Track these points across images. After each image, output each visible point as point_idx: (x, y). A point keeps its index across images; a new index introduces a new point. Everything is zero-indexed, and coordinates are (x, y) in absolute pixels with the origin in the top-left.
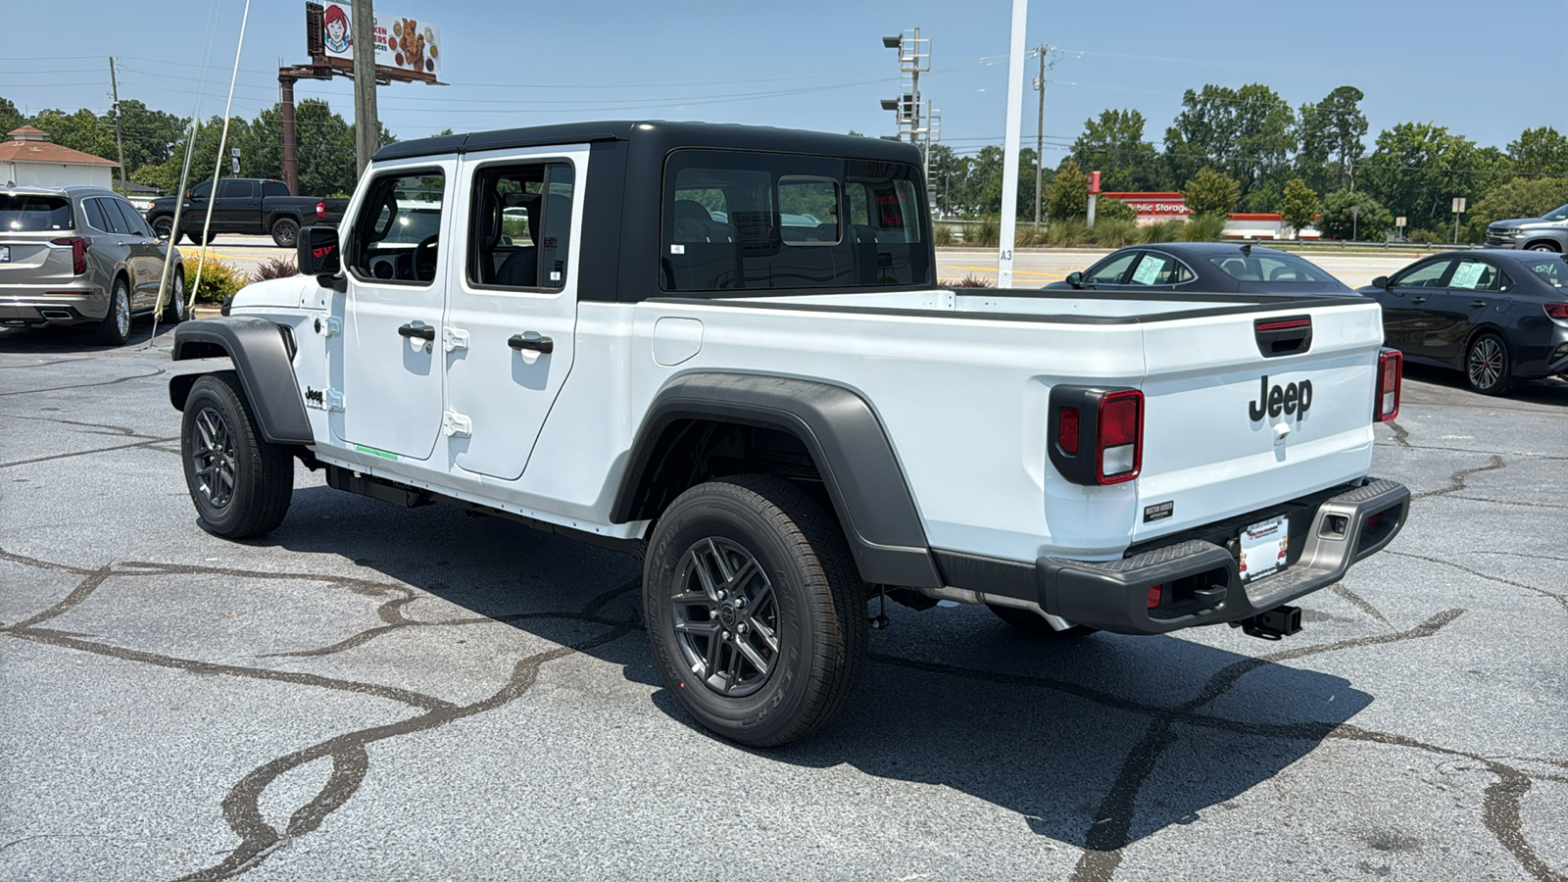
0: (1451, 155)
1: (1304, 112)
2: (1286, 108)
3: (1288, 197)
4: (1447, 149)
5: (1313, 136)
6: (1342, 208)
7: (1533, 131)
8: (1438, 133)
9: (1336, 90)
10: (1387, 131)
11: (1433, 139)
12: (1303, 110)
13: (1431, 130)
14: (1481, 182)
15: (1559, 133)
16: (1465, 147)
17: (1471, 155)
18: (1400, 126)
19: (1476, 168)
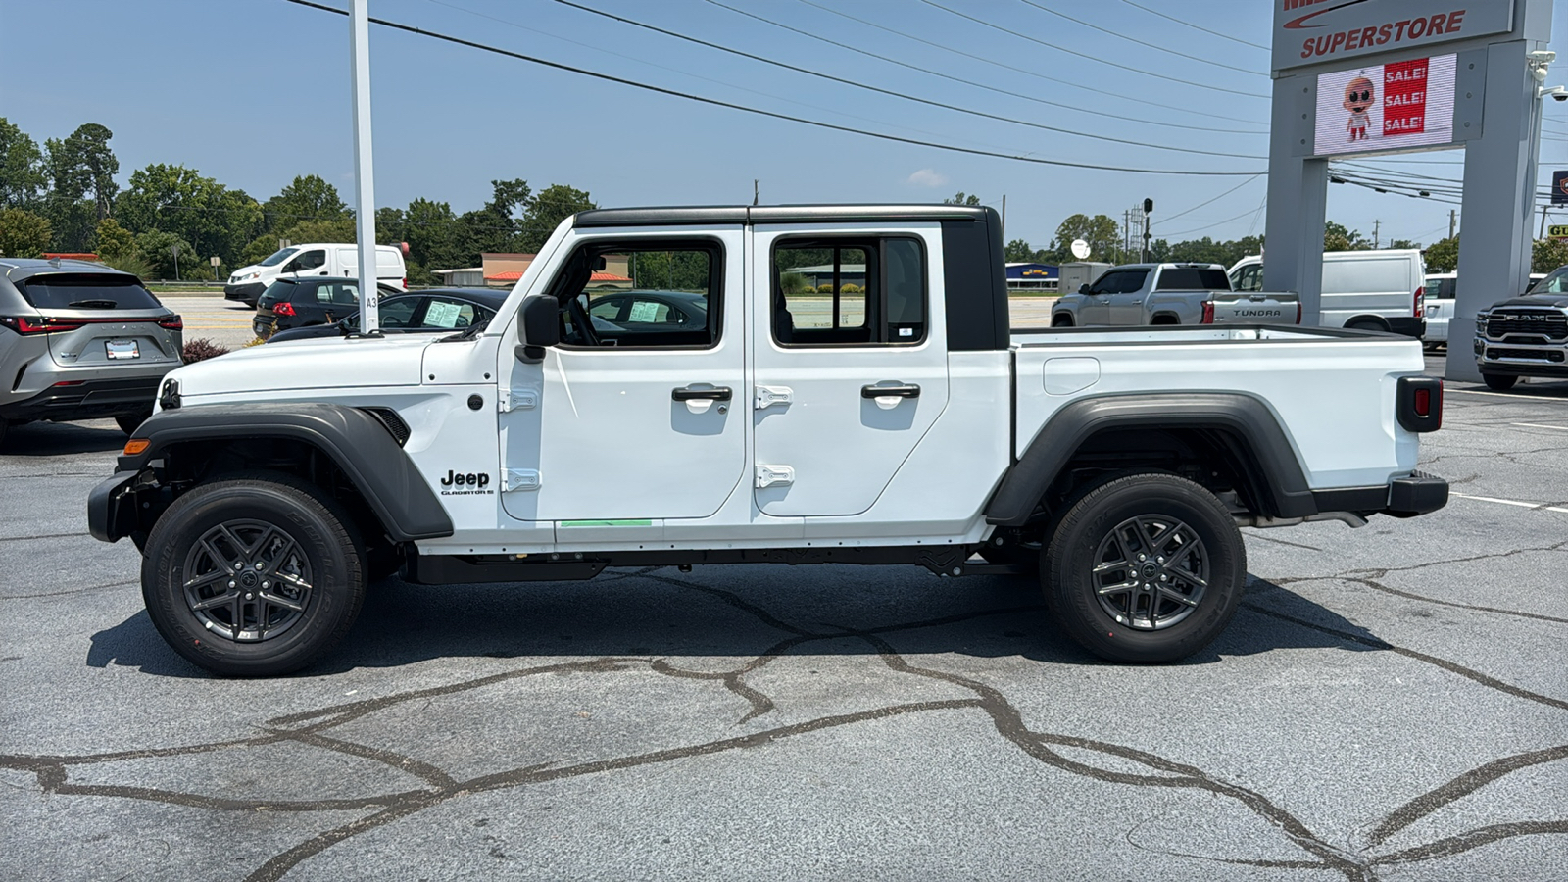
0: (204, 197)
1: (51, 148)
2: (29, 142)
3: (103, 236)
4: (200, 190)
5: (65, 173)
6: (157, 248)
7: (303, 178)
8: (190, 175)
9: (82, 127)
10: (139, 171)
11: (186, 180)
12: (49, 144)
13: (183, 172)
14: (235, 223)
15: (325, 181)
16: (216, 189)
17: (223, 197)
18: (152, 166)
19: (229, 209)
